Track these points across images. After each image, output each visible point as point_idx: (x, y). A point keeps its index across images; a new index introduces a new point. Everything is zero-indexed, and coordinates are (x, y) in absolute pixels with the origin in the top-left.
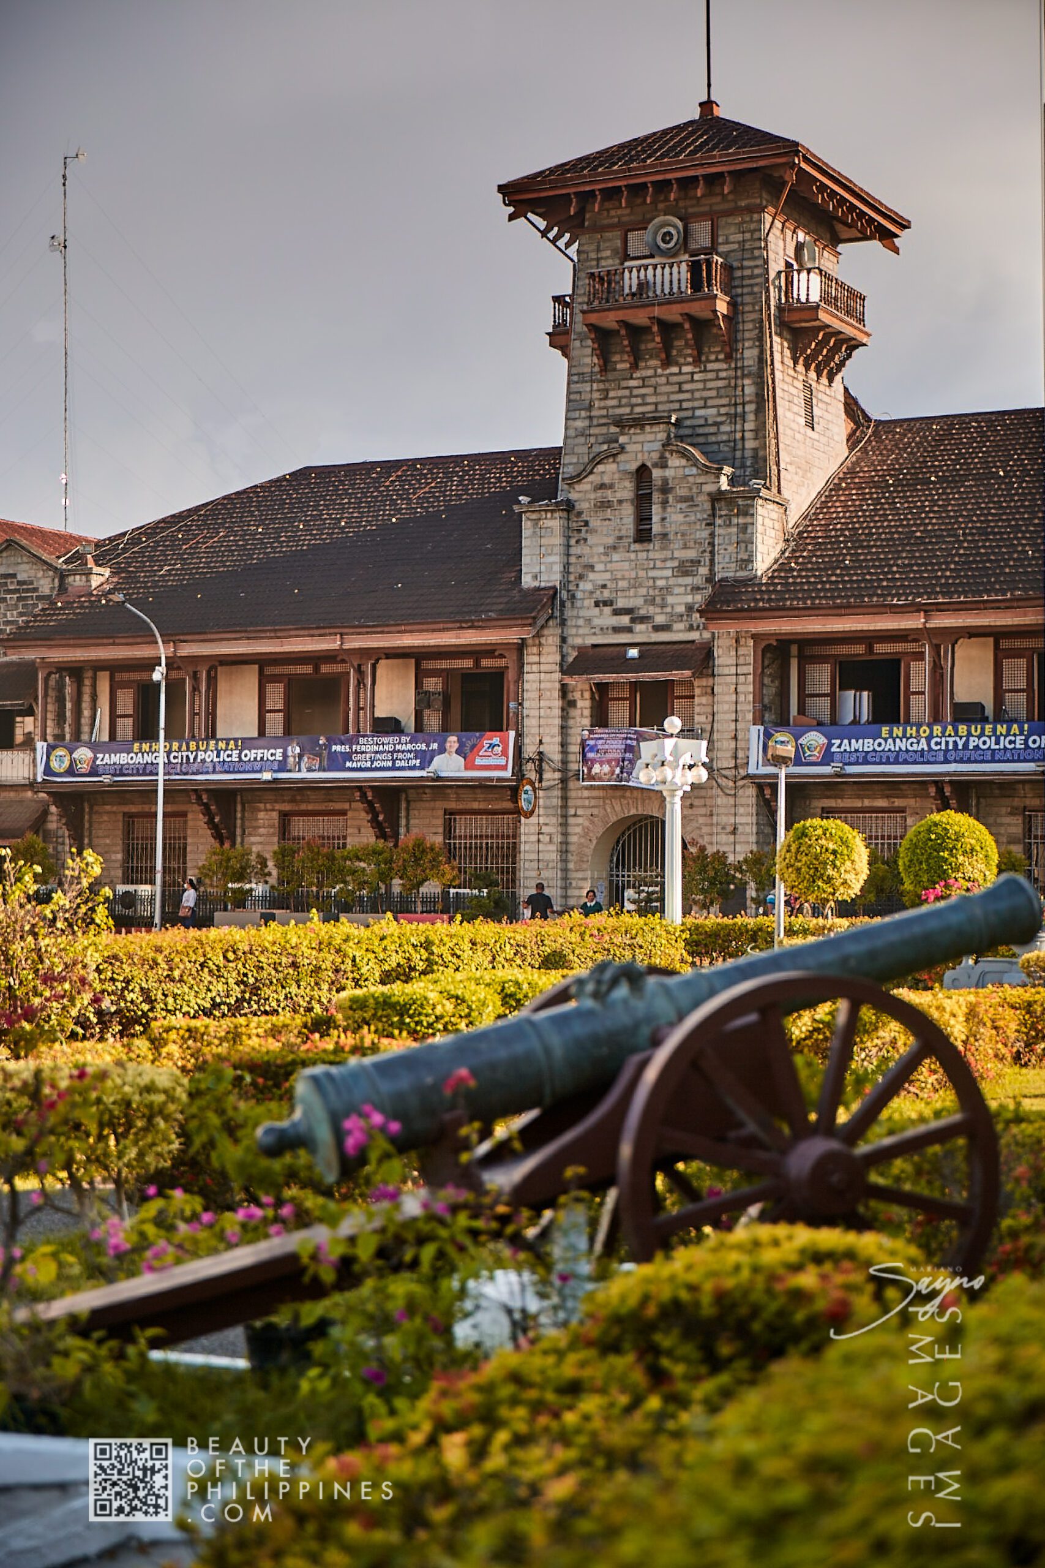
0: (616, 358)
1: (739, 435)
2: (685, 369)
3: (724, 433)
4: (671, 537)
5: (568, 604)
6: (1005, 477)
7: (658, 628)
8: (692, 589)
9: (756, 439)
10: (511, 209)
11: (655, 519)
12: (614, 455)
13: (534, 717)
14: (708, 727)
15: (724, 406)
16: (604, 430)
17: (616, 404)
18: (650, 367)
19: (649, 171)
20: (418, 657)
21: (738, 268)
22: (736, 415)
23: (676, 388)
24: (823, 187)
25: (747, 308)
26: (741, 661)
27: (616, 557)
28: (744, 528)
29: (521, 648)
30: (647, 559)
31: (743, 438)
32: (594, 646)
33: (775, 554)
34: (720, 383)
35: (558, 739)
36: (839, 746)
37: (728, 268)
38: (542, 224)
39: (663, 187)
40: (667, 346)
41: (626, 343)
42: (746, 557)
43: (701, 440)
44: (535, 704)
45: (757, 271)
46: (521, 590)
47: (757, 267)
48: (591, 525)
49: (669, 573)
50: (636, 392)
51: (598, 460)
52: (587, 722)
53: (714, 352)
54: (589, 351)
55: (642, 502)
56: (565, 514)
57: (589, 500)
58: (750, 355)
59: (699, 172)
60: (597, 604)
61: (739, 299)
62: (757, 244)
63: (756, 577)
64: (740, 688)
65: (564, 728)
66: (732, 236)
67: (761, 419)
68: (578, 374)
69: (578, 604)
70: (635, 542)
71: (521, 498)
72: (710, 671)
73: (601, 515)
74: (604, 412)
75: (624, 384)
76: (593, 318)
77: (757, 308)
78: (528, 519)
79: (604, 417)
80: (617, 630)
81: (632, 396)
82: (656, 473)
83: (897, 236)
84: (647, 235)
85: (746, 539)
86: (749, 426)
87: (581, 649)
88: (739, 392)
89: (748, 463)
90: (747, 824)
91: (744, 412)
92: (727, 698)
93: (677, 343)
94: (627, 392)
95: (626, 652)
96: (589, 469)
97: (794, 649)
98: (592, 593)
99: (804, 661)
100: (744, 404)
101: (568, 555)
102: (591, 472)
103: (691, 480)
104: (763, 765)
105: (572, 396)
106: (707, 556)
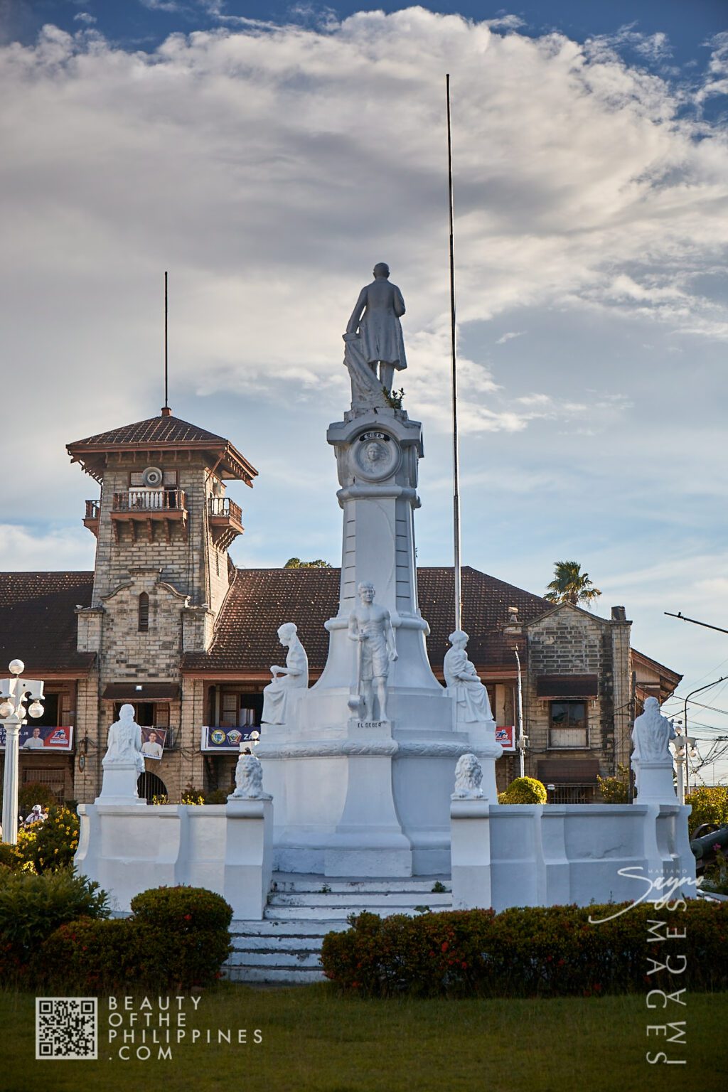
0: (125, 536)
1: (190, 580)
2: (162, 544)
3: (183, 578)
4: (159, 629)
5: (102, 661)
6: (315, 604)
7: (151, 675)
8: (170, 656)
9: (200, 582)
10: (72, 457)
11: (150, 620)
12: (129, 587)
13: (82, 719)
14: (178, 726)
15: (182, 564)
16: (118, 572)
17: (125, 560)
18: (143, 542)
21: (190, 496)
22: (189, 569)
23: (157, 554)
24: (232, 459)
26: (196, 693)
27: (128, 638)
28: (198, 627)
29: (77, 683)
30: (146, 640)
31: (193, 581)
32: (115, 683)
33: (211, 641)
34: (181, 553)
35: (96, 731)
36: (248, 737)
37: (186, 496)
38: (83, 464)
41: (132, 529)
42: (199, 642)
43: (170, 580)
44: (84, 713)
45: (200, 499)
46: (77, 653)
47: (200, 496)
48: (115, 621)
49: (157, 648)
50: (135, 554)
51: (119, 588)
53: (178, 537)
54: (110, 531)
55: (143, 611)
56: (101, 615)
57: (114, 609)
58: (196, 540)
59: (176, 449)
60: (118, 662)
61: (191, 512)
62: (200, 485)
63: (205, 652)
64: (196, 707)
65: (99, 725)
66: (187, 480)
67: (203, 572)
68: (104, 543)
69: (107, 661)
70: (139, 631)
71: (77, 606)
72: (179, 698)
73: (121, 616)
74: (118, 563)
75: (129, 549)
76: (116, 517)
77: (200, 517)
78: (81, 617)
79: (117, 565)
80: (128, 675)
81: (133, 556)
82: (151, 597)
83: (252, 479)
84: (143, 475)
85: (199, 633)
86: (196, 575)
87: (109, 685)
88: (191, 558)
89: (196, 594)
90: (199, 776)
91: (193, 568)
92: (189, 712)
93: (157, 531)
94: (130, 554)
95: (135, 687)
96: (114, 593)
97: (218, 688)
98: (115, 656)
99: (223, 693)
100: (193, 564)
101: (102, 636)
102: (116, 595)
103: (170, 601)
104: (209, 746)
105: (100, 554)
106: (178, 641)
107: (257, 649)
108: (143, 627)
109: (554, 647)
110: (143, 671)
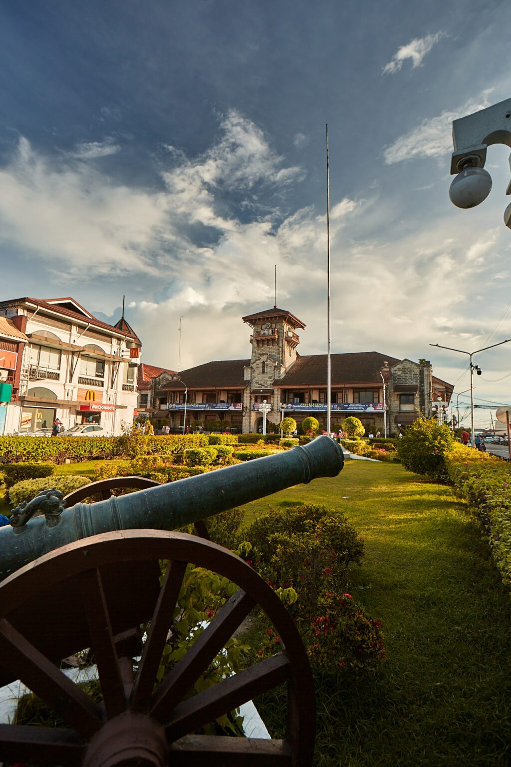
0: (260, 345)
1: (279, 357)
2: (271, 346)
3: (277, 356)
4: (268, 373)
5: (251, 383)
7: (266, 387)
8: (271, 381)
9: (282, 357)
10: (244, 321)
11: (265, 370)
12: (259, 360)
13: (246, 401)
14: (272, 402)
15: (277, 352)
16: (258, 356)
17: (260, 352)
18: (265, 346)
19: (265, 316)
20: (228, 391)
22: (279, 354)
23: (269, 349)
24: (293, 319)
25: (281, 337)
26: (279, 392)
27: (259, 376)
28: (279, 371)
29: (244, 390)
30: (264, 376)
32: (255, 390)
33: (283, 375)
34: (276, 349)
36: (294, 406)
37: (278, 331)
38: (249, 324)
39: (268, 318)
40: (268, 343)
41: (262, 342)
42: (280, 376)
43: (273, 358)
44: (246, 399)
46: (244, 381)
47: (282, 331)
48: (255, 370)
49: (267, 378)
50: (263, 350)
51: (256, 360)
52: (254, 402)
53: (275, 344)
54: (256, 344)
55: (263, 367)
56: (251, 369)
57: (255, 367)
58: (281, 344)
59: (273, 316)
60: (256, 383)
61: (279, 336)
62: (282, 327)
63: (281, 379)
64: (278, 397)
65: (250, 403)
66: (278, 326)
67: (283, 354)
68: (254, 347)
69: (253, 383)
71: (244, 366)
72: (274, 394)
73: (257, 369)
75: (261, 349)
76: (256, 338)
78: (245, 369)
79: (258, 354)
80: (259, 387)
82: (266, 363)
83: (305, 328)
84: (265, 326)
85: (279, 373)
86: (281, 355)
87: (253, 390)
88: (279, 350)
89: (280, 361)
90: (279, 419)
92: (276, 398)
93: (270, 342)
95: (260, 391)
96: (255, 362)
97: (287, 391)
98: (255, 381)
99: (289, 393)
100: (280, 352)
101: (252, 375)
103: (271, 364)
106: (274, 376)
108: (263, 372)
109: (401, 375)
110: (263, 386)
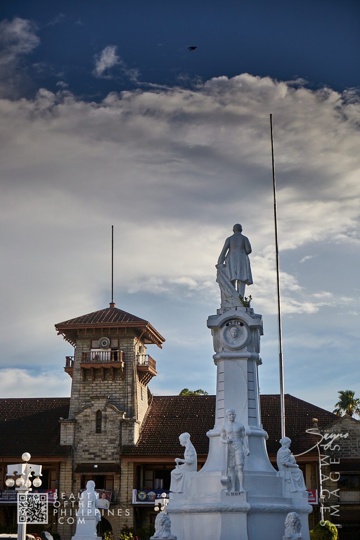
0: (88, 377)
1: (126, 402)
2: (110, 382)
3: (122, 401)
4: (108, 432)
5: (74, 451)
6: (199, 417)
7: (103, 459)
8: (114, 448)
9: (131, 404)
10: (58, 332)
11: (102, 426)
12: (90, 407)
13: (63, 485)
14: (118, 489)
15: (121, 393)
16: (84, 398)
17: (88, 391)
18: (99, 380)
21: (126, 354)
22: (125, 396)
23: (107, 387)
25: (129, 366)
26: (129, 470)
27: (90, 437)
28: (130, 431)
29: (60, 463)
30: (100, 438)
31: (127, 403)
32: (82, 464)
33: (138, 438)
34: (120, 387)
35: (71, 492)
36: (160, 496)
37: (123, 354)
38: (65, 335)
41: (92, 373)
42: (131, 439)
43: (114, 403)
44: (63, 481)
45: (132, 355)
46: (60, 446)
47: (132, 354)
48: (82, 427)
49: (107, 443)
50: (94, 388)
51: (85, 408)
52: (79, 487)
53: (119, 377)
54: (79, 374)
55: (98, 421)
56: (74, 424)
57: (82, 420)
58: (130, 379)
59: (118, 327)
60: (83, 451)
61: (126, 363)
62: (132, 347)
63: (134, 445)
64: (129, 478)
65: (72, 489)
66: (124, 345)
67: (133, 398)
68: (76, 381)
69: (78, 451)
70: (96, 433)
71: (60, 418)
72: (119, 472)
73: (85, 424)
74: (84, 393)
75: (90, 385)
76: (83, 366)
77: (132, 366)
78: (63, 424)
79: (83, 394)
80: (90, 459)
81: (93, 389)
82: (103, 413)
83: (162, 343)
84: (99, 342)
85: (131, 434)
86: (129, 400)
87: (78, 465)
88: (126, 390)
89: (129, 411)
90: (131, 519)
91: (128, 396)
92: (125, 481)
93: (107, 374)
94: (91, 387)
95: (94, 466)
96: (82, 410)
97: (142, 467)
98: (82, 447)
99: (145, 470)
100: (128, 393)
101: (75, 436)
102: (83, 411)
103: (114, 415)
104: (137, 501)
105: (74, 388)
106: (119, 438)
107: (165, 443)
108: (98, 431)
109: (340, 442)
110: (99, 456)
